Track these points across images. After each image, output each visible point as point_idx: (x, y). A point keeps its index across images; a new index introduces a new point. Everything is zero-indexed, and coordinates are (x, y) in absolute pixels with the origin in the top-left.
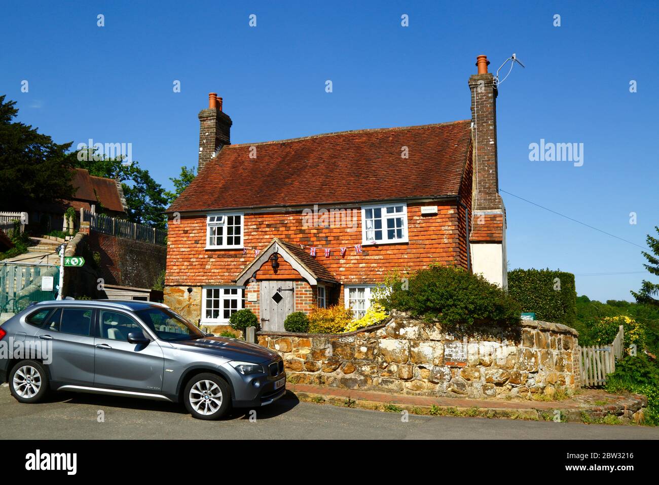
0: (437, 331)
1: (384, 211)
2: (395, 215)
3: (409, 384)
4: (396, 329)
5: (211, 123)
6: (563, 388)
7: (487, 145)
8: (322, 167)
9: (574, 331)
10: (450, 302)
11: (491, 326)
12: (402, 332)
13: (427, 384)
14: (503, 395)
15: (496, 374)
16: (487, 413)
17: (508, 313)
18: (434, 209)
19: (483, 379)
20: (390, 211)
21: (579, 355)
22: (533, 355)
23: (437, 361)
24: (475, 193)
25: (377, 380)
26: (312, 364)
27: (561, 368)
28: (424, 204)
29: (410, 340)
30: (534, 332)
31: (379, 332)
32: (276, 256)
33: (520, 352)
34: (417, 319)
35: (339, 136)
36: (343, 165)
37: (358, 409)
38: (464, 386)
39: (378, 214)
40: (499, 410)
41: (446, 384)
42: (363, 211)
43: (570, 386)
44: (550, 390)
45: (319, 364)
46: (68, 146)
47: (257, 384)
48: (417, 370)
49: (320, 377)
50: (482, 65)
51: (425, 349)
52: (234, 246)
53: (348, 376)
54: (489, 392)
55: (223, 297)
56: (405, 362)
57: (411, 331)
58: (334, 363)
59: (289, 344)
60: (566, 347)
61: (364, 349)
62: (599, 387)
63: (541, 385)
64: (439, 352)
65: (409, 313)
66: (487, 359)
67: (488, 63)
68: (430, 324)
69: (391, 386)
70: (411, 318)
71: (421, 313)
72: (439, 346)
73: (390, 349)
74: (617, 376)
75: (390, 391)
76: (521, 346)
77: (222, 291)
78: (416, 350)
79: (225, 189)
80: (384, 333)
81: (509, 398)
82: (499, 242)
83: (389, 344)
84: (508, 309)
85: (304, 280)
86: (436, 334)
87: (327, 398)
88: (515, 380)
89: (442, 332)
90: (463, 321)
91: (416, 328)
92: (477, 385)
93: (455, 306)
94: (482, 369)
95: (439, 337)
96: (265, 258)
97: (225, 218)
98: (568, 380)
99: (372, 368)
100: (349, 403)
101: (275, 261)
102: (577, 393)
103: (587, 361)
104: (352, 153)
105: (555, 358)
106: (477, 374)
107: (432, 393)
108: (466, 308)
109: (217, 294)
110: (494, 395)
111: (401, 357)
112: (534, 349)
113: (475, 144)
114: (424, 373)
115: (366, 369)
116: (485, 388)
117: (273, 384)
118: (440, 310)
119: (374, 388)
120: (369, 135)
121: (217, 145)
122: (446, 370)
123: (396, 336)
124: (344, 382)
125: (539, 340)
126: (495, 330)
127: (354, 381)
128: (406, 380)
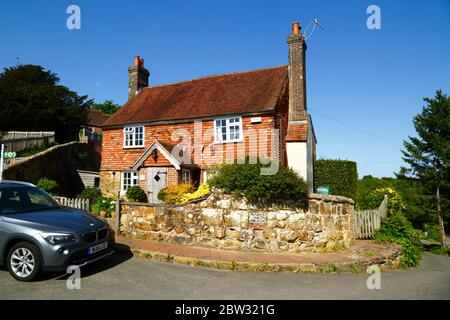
0: (244, 203)
1: (228, 121)
2: (234, 124)
3: (222, 242)
4: (214, 201)
5: (135, 73)
6: (341, 242)
7: (298, 79)
8: (195, 96)
9: (351, 200)
10: (252, 181)
11: (285, 199)
12: (218, 203)
13: (235, 241)
14: (294, 249)
15: (288, 234)
16: (274, 268)
17: (297, 190)
18: (259, 119)
19: (278, 237)
20: (231, 121)
21: (355, 217)
22: (318, 219)
23: (243, 225)
24: (290, 110)
25: (200, 238)
26: (155, 226)
27: (340, 228)
28: (253, 116)
29: (224, 209)
30: (319, 202)
31: (202, 204)
32: (156, 151)
33: (308, 217)
34: (229, 194)
35: (208, 79)
36: (207, 95)
37: (175, 263)
38: (264, 243)
39: (224, 123)
40: (284, 265)
41: (249, 242)
42: (215, 122)
43: (347, 240)
44: (331, 244)
45: (160, 226)
46: (85, 97)
47: (66, 252)
48: (228, 231)
49: (160, 236)
50: (296, 28)
51: (235, 216)
52: (139, 146)
53: (179, 235)
54: (283, 247)
55: (133, 177)
56: (220, 225)
57: (225, 203)
58: (170, 226)
59: (141, 211)
60: (344, 212)
61: (191, 216)
62: (369, 238)
63: (324, 241)
64: (245, 218)
65: (224, 190)
66: (282, 223)
67: (300, 28)
68: (238, 197)
69: (209, 243)
70: (225, 193)
71: (232, 190)
72: (245, 213)
73: (209, 216)
74: (381, 231)
75: (209, 246)
76: (308, 213)
77: (132, 174)
78: (228, 217)
79: (138, 111)
80: (206, 205)
81: (299, 251)
82: (305, 141)
83: (209, 213)
84: (297, 186)
85: (172, 166)
86: (243, 205)
87: (153, 254)
88: (303, 238)
89: (247, 203)
90: (263, 196)
91: (229, 201)
92: (274, 242)
93: (256, 184)
94: (278, 230)
95: (245, 207)
96: (150, 153)
97: (134, 129)
98: (345, 236)
99: (197, 229)
100: (169, 259)
101: (155, 155)
102: (352, 244)
103: (361, 221)
104: (214, 88)
105: (335, 221)
106: (273, 234)
107: (239, 249)
108: (264, 186)
109: (129, 176)
110: (287, 250)
111: (217, 222)
112: (319, 215)
113: (291, 79)
114: (234, 233)
115: (192, 230)
116: (280, 244)
117: (87, 250)
118: (245, 187)
119: (197, 244)
120: (226, 77)
121: (138, 87)
122: (250, 231)
123: (214, 207)
124: (177, 239)
125: (323, 209)
126: (288, 202)
127: (183, 239)
128: (221, 239)
